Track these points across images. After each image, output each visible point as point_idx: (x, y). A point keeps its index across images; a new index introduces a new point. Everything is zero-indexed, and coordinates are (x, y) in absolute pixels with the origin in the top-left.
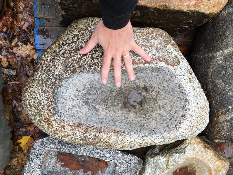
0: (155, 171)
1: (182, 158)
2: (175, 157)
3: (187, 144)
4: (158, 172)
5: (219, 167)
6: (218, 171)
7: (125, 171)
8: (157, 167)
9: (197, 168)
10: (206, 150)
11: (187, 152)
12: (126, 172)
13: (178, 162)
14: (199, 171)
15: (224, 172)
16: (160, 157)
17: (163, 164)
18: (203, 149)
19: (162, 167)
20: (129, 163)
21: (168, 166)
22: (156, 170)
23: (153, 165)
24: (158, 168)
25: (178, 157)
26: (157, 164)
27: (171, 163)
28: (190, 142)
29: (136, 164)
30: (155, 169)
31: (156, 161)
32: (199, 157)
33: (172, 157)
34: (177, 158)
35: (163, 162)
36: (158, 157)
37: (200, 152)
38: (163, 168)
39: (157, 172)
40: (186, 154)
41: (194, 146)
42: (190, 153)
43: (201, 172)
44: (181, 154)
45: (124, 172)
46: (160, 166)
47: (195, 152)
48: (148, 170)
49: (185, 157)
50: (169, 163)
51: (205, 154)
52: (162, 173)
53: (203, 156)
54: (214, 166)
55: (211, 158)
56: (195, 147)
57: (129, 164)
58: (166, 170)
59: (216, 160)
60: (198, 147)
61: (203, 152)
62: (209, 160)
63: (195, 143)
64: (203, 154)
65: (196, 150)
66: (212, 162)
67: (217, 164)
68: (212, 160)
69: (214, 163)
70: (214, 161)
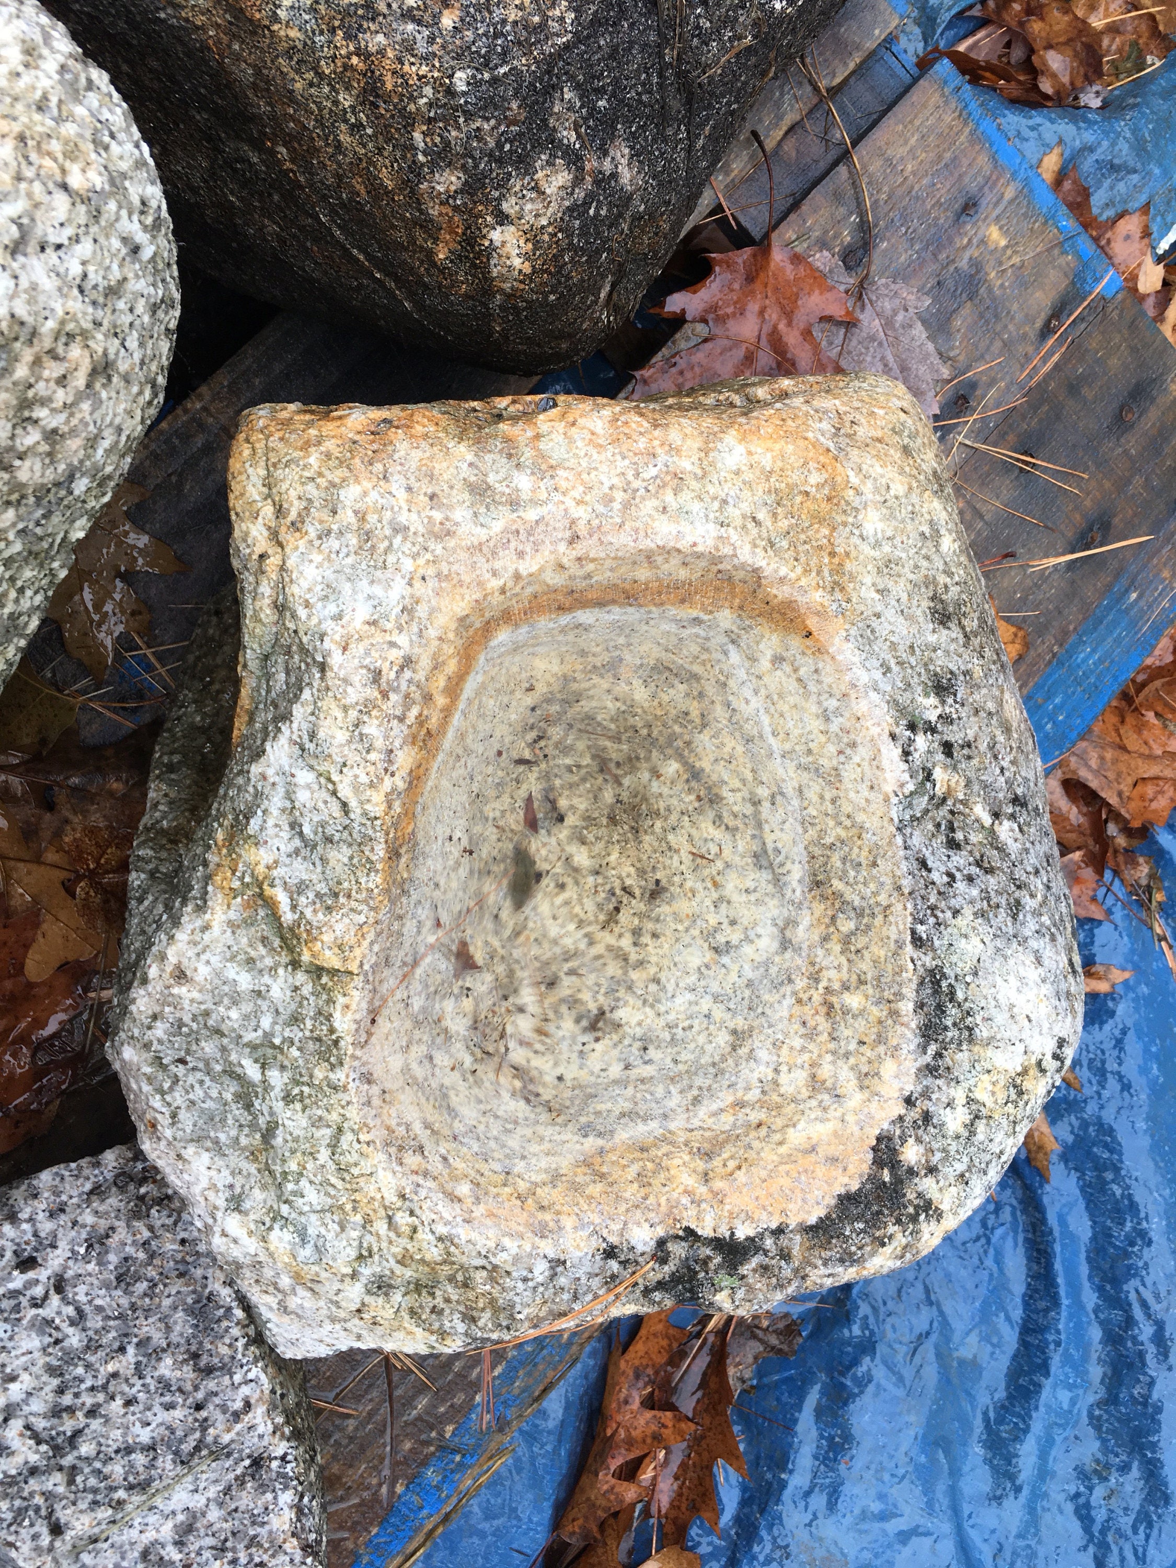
0: (253, 1126)
1: (341, 736)
2: (276, 802)
3: (273, 562)
4: (288, 1099)
5: (795, 477)
6: (819, 518)
7: (71, 1410)
8: (233, 1073)
9: (641, 694)
10: (508, 440)
11: (328, 626)
12: (92, 1413)
13: (356, 813)
14: (695, 709)
15: (898, 488)
16: (163, 957)
17: (245, 981)
18: (463, 452)
19: (266, 1022)
20: (38, 1291)
21: (306, 957)
22: (249, 1106)
23: (178, 1098)
24: (252, 1071)
25: (304, 777)
26: (209, 1048)
27: (301, 887)
28: (280, 512)
29: (113, 1241)
30: (237, 1111)
31: (160, 1030)
32: (507, 563)
33: (254, 825)
34: (302, 796)
35: (231, 971)
36: (153, 972)
37: (461, 514)
38: (296, 1019)
39: (285, 1114)
40: (336, 659)
41: (347, 516)
42: (362, 613)
43: (711, 690)
44: (298, 711)
45: (68, 1425)
46: (249, 1036)
47: (408, 565)
48: (196, 1190)
49: (353, 695)
50: (288, 917)
51: (524, 482)
52: (339, 1076)
53: (532, 515)
54: (733, 513)
55: (622, 464)
56: (361, 517)
57: (46, 1312)
58: (331, 1001)
59: (695, 444)
60: (397, 486)
61: (491, 479)
62: (627, 506)
63: (336, 476)
64: (514, 504)
65: (400, 529)
66: (669, 497)
67: (737, 473)
68: (653, 472)
69: (694, 484)
70: (686, 464)
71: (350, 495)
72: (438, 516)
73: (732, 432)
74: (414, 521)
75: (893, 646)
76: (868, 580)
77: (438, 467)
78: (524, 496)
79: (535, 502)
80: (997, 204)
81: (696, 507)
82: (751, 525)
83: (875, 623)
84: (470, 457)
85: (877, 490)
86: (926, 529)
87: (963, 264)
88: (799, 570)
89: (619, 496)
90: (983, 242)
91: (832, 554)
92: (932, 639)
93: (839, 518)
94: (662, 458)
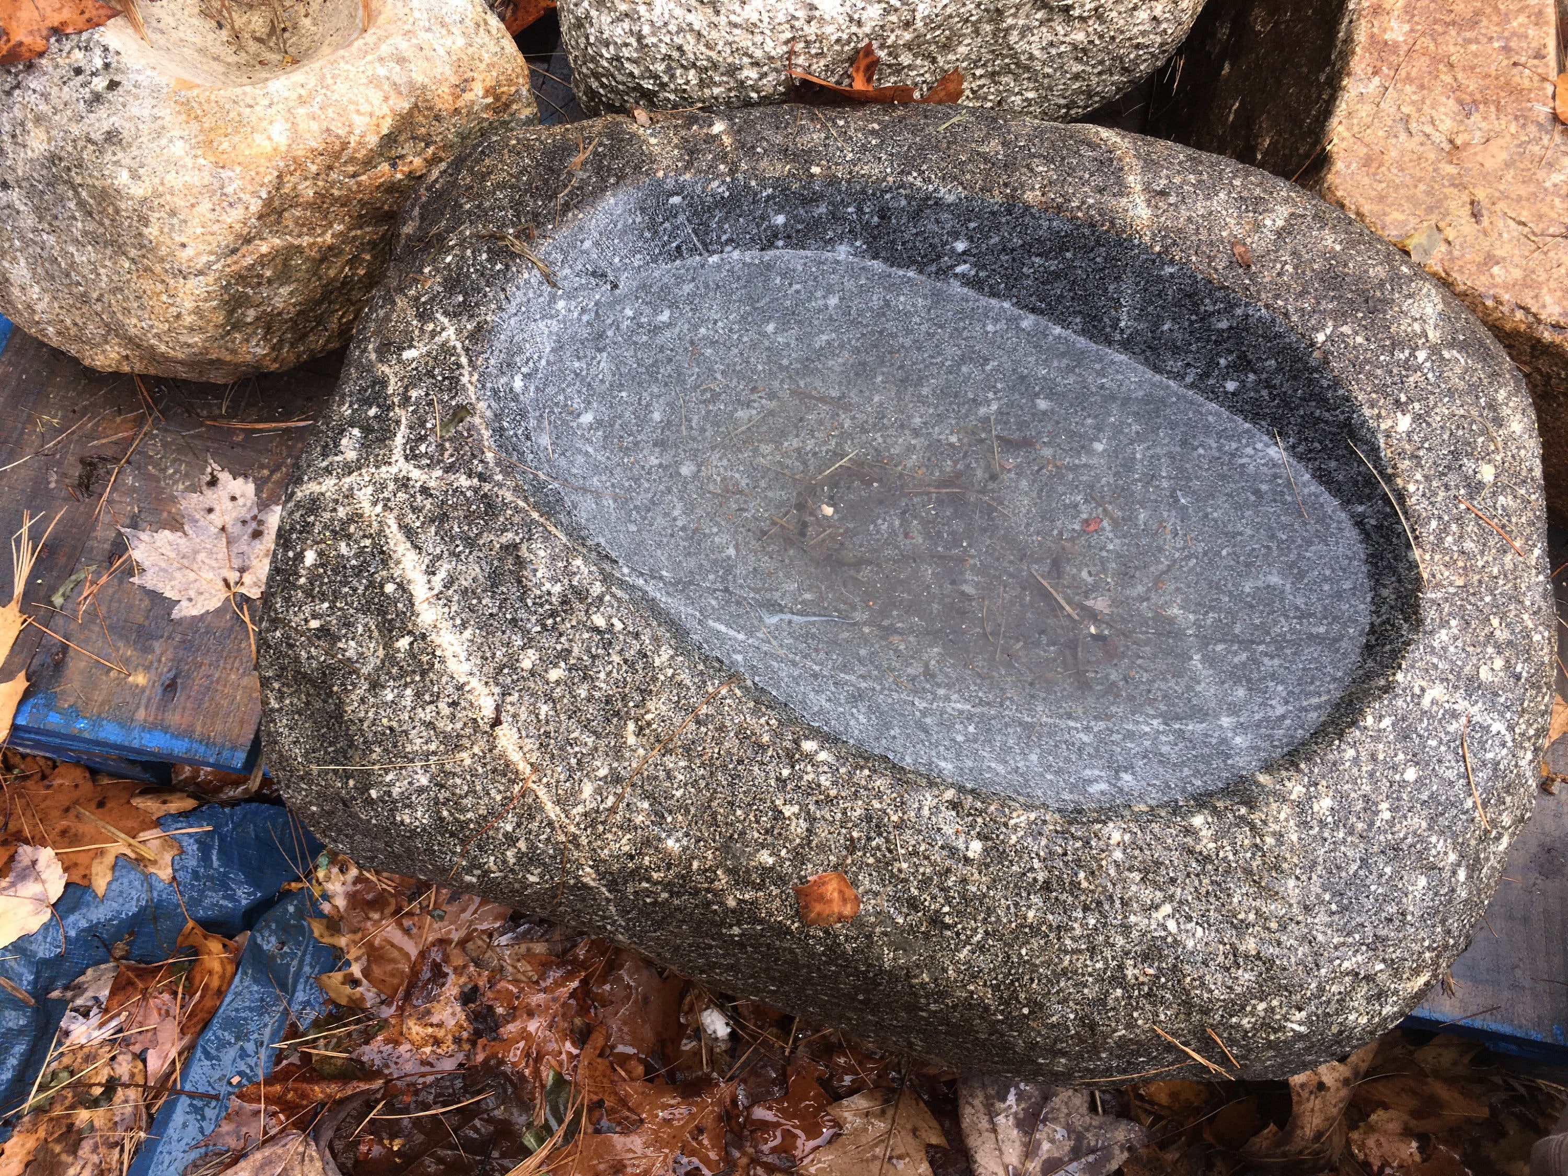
5: (237, 139)
6: (213, 129)
15: (170, 178)
41: (456, 31)
51: (382, 71)
53: (371, 58)
54: (264, 102)
55: (336, 96)
56: (449, 33)
59: (302, 127)
60: (441, 51)
61: (398, 68)
62: (323, 78)
63: (470, 50)
64: (381, 59)
65: (429, 30)
66: (303, 92)
67: (271, 123)
68: (318, 99)
69: (291, 104)
70: (301, 111)
71: (461, 42)
72: (414, 41)
73: (283, 148)
74: (423, 35)
75: (136, 97)
76: (168, 118)
77: (426, 64)
78: (377, 65)
79: (370, 63)
80: (149, 699)
81: (286, 94)
82: (251, 102)
83: (154, 102)
84: (414, 75)
85: (184, 166)
86: (141, 171)
87: (157, 646)
88: (213, 97)
89: (330, 81)
90: (147, 668)
91: (196, 117)
92: (112, 120)
93: (201, 138)
94: (316, 109)
